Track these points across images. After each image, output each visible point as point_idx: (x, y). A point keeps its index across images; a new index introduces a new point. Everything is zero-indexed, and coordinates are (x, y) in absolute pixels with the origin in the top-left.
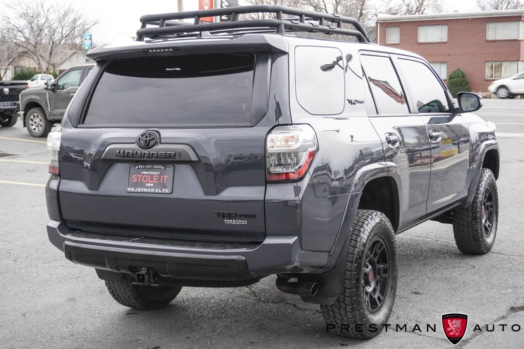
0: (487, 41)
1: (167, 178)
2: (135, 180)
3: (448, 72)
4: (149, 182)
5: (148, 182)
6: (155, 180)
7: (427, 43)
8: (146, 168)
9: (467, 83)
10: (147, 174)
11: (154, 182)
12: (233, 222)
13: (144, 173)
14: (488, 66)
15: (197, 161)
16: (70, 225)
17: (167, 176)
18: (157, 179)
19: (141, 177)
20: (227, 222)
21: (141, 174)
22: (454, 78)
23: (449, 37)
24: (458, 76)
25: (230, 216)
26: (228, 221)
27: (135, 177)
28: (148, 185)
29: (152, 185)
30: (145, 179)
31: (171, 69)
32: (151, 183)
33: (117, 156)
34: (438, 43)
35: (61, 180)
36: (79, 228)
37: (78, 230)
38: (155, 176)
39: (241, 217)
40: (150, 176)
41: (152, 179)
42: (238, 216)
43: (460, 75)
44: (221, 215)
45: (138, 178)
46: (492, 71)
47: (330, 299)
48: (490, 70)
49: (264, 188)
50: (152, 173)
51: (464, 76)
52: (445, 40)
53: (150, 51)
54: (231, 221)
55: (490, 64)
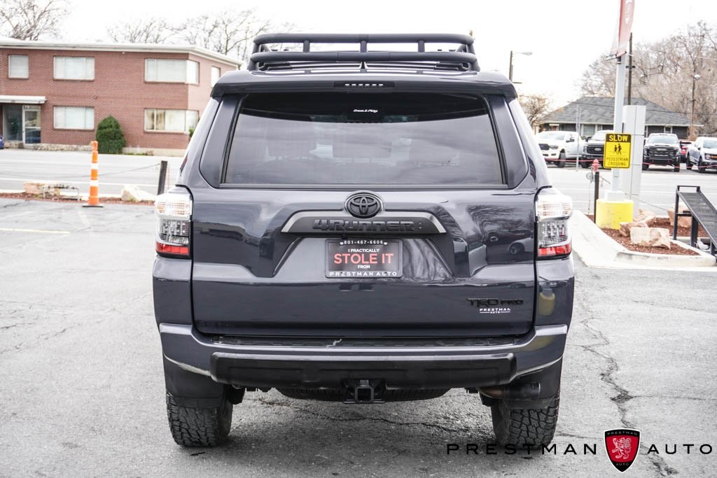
0: (146, 83)
1: (391, 256)
2: (338, 261)
3: (96, 120)
4: (363, 262)
5: (361, 263)
6: (373, 260)
7: (67, 81)
8: (357, 244)
9: (122, 135)
10: (358, 253)
11: (371, 262)
12: (492, 311)
13: (354, 250)
14: (147, 115)
15: (445, 233)
16: (205, 330)
17: (392, 255)
18: (376, 258)
19: (349, 257)
20: (483, 311)
21: (348, 253)
22: (105, 128)
23: (96, 73)
24: (111, 126)
25: (488, 304)
26: (485, 310)
27: (338, 257)
28: (362, 267)
29: (369, 267)
30: (356, 259)
31: (362, 111)
32: (366, 264)
33: (314, 228)
34: (82, 81)
35: (195, 265)
36: (221, 333)
37: (222, 335)
38: (371, 255)
39: (503, 303)
40: (363, 255)
41: (367, 258)
42: (499, 302)
43: (113, 124)
44: (475, 304)
45: (343, 258)
46: (153, 121)
47: (544, 402)
48: (150, 119)
49: (532, 266)
50: (366, 250)
51: (117, 126)
52: (92, 78)
53: (347, 85)
54: (489, 310)
55: (150, 112)
